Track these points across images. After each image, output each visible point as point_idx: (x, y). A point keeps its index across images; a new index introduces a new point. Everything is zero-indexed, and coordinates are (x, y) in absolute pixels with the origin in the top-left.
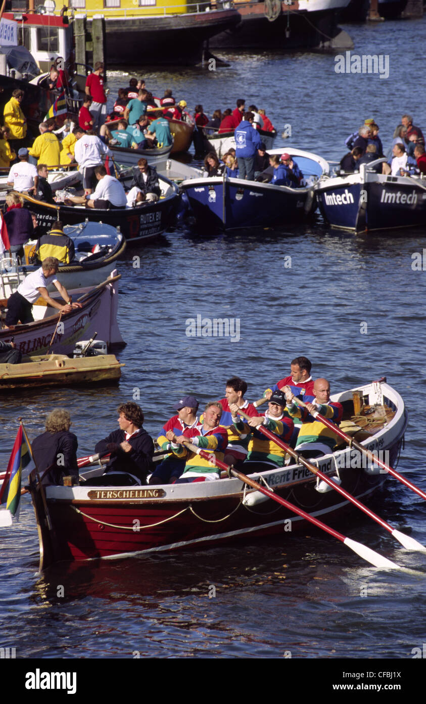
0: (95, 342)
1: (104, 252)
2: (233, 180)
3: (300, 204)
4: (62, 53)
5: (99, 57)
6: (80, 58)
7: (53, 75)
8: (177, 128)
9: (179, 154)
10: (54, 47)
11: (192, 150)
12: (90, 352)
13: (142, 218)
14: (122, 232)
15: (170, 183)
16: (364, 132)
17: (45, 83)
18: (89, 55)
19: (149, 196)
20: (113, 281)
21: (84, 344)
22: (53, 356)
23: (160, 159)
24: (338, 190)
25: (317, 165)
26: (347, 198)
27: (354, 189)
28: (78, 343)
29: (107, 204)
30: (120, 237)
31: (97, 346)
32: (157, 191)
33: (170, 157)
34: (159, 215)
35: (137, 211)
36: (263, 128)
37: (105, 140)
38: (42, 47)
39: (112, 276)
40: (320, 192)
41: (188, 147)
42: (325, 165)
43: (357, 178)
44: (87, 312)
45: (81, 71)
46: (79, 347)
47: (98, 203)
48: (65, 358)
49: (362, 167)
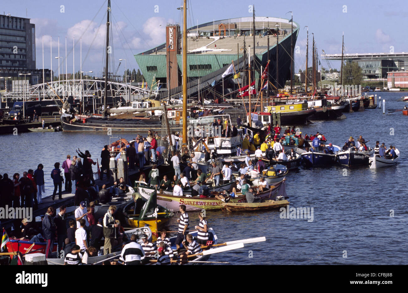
0: (282, 197)
1: (283, 173)
2: (314, 153)
3: (333, 159)
4: (270, 122)
5: (279, 122)
6: (274, 123)
7: (268, 127)
8: (300, 140)
9: (301, 147)
10: (268, 120)
11: (304, 145)
12: (280, 199)
13: (291, 164)
14: (287, 167)
15: (299, 154)
16: (350, 140)
17: (266, 130)
18: (277, 122)
19: (293, 158)
20: (284, 181)
21: (278, 197)
22: (270, 201)
23: (296, 148)
24: (343, 155)
25: (338, 148)
26: (345, 157)
27: (347, 155)
28: (277, 197)
29: (282, 160)
30: (286, 168)
31: (282, 198)
32: (296, 157)
33: (298, 147)
34: (296, 163)
35: (290, 162)
36: (322, 139)
37: (281, 143)
38: (264, 120)
39: (284, 179)
40: (338, 156)
41: (303, 144)
42: (340, 148)
43: (348, 152)
44: (278, 189)
45: (275, 126)
46: (277, 198)
47: (279, 160)
48: (274, 201)
49: (349, 149)
